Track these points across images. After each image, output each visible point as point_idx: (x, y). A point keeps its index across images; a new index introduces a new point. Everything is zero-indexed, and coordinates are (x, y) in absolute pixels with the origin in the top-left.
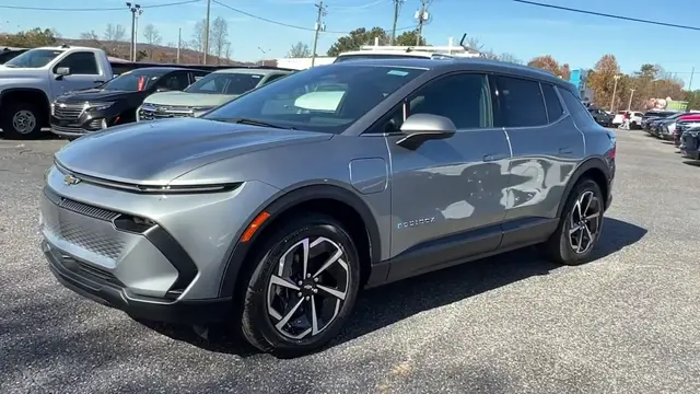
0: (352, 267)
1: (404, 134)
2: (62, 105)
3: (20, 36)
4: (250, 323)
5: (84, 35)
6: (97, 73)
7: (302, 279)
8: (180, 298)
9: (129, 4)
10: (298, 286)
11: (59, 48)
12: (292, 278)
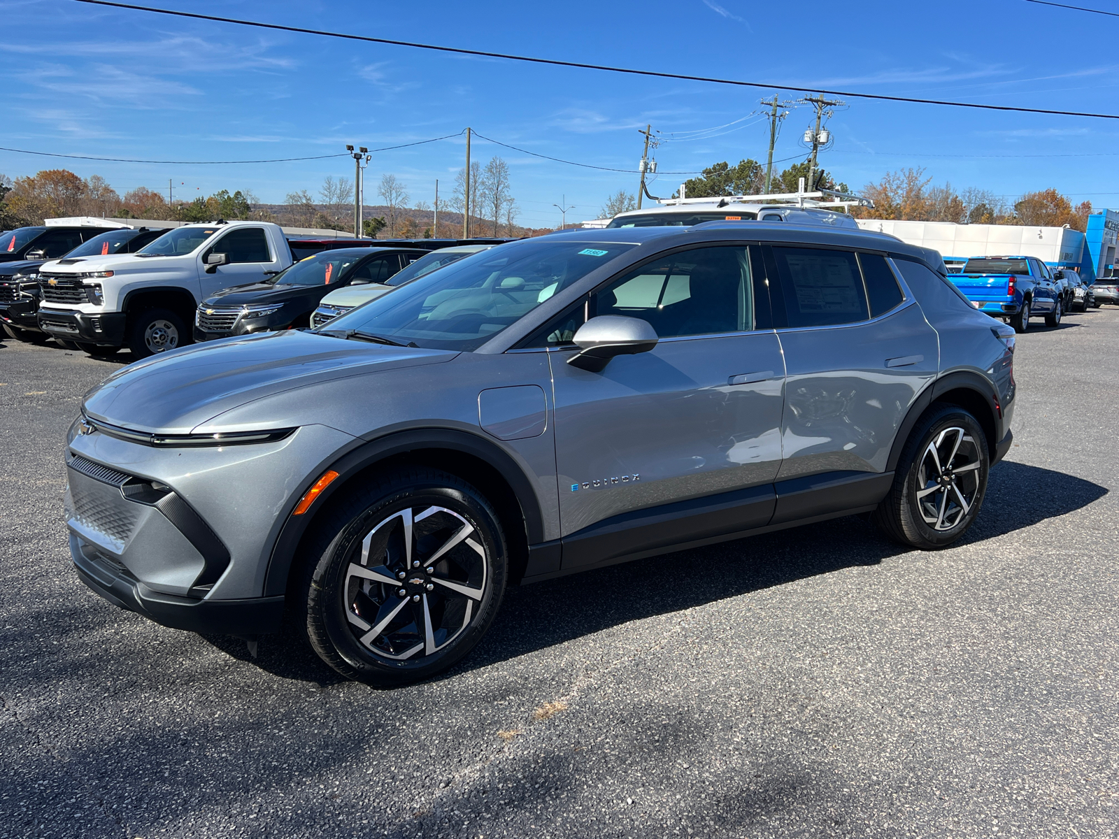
0: (494, 552)
1: (578, 348)
2: (209, 311)
3: (200, 203)
4: (319, 634)
5: (292, 197)
6: (269, 260)
7: (405, 570)
8: (207, 597)
9: (350, 148)
10: (399, 580)
11: (213, 225)
12: (391, 568)
